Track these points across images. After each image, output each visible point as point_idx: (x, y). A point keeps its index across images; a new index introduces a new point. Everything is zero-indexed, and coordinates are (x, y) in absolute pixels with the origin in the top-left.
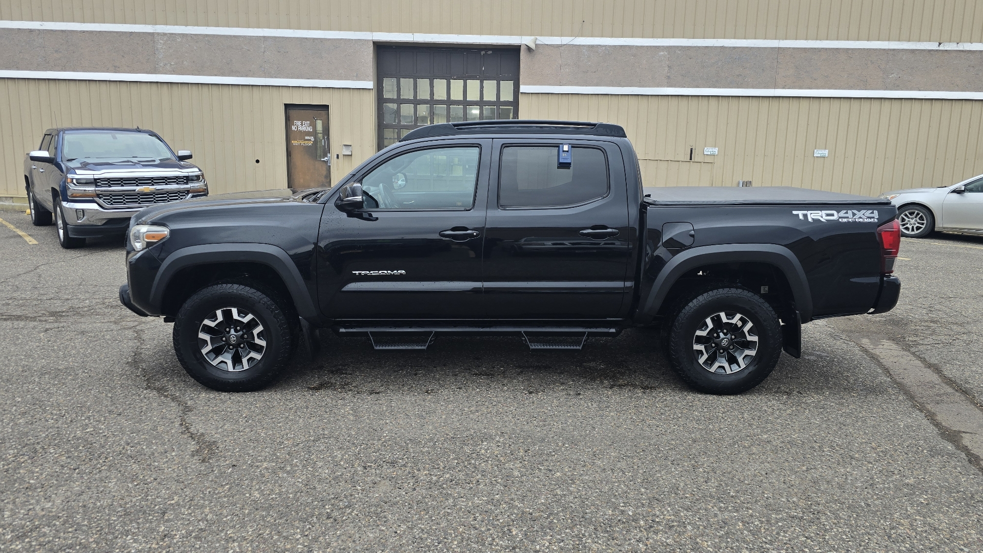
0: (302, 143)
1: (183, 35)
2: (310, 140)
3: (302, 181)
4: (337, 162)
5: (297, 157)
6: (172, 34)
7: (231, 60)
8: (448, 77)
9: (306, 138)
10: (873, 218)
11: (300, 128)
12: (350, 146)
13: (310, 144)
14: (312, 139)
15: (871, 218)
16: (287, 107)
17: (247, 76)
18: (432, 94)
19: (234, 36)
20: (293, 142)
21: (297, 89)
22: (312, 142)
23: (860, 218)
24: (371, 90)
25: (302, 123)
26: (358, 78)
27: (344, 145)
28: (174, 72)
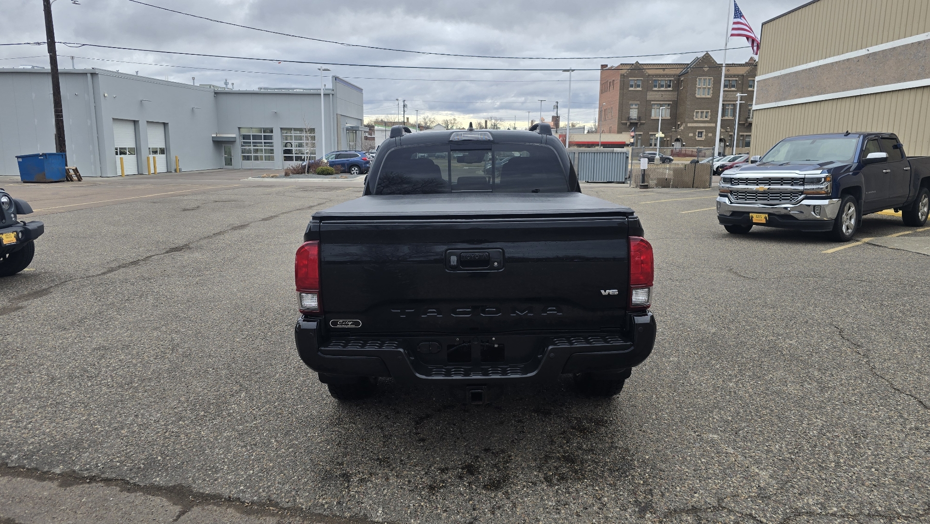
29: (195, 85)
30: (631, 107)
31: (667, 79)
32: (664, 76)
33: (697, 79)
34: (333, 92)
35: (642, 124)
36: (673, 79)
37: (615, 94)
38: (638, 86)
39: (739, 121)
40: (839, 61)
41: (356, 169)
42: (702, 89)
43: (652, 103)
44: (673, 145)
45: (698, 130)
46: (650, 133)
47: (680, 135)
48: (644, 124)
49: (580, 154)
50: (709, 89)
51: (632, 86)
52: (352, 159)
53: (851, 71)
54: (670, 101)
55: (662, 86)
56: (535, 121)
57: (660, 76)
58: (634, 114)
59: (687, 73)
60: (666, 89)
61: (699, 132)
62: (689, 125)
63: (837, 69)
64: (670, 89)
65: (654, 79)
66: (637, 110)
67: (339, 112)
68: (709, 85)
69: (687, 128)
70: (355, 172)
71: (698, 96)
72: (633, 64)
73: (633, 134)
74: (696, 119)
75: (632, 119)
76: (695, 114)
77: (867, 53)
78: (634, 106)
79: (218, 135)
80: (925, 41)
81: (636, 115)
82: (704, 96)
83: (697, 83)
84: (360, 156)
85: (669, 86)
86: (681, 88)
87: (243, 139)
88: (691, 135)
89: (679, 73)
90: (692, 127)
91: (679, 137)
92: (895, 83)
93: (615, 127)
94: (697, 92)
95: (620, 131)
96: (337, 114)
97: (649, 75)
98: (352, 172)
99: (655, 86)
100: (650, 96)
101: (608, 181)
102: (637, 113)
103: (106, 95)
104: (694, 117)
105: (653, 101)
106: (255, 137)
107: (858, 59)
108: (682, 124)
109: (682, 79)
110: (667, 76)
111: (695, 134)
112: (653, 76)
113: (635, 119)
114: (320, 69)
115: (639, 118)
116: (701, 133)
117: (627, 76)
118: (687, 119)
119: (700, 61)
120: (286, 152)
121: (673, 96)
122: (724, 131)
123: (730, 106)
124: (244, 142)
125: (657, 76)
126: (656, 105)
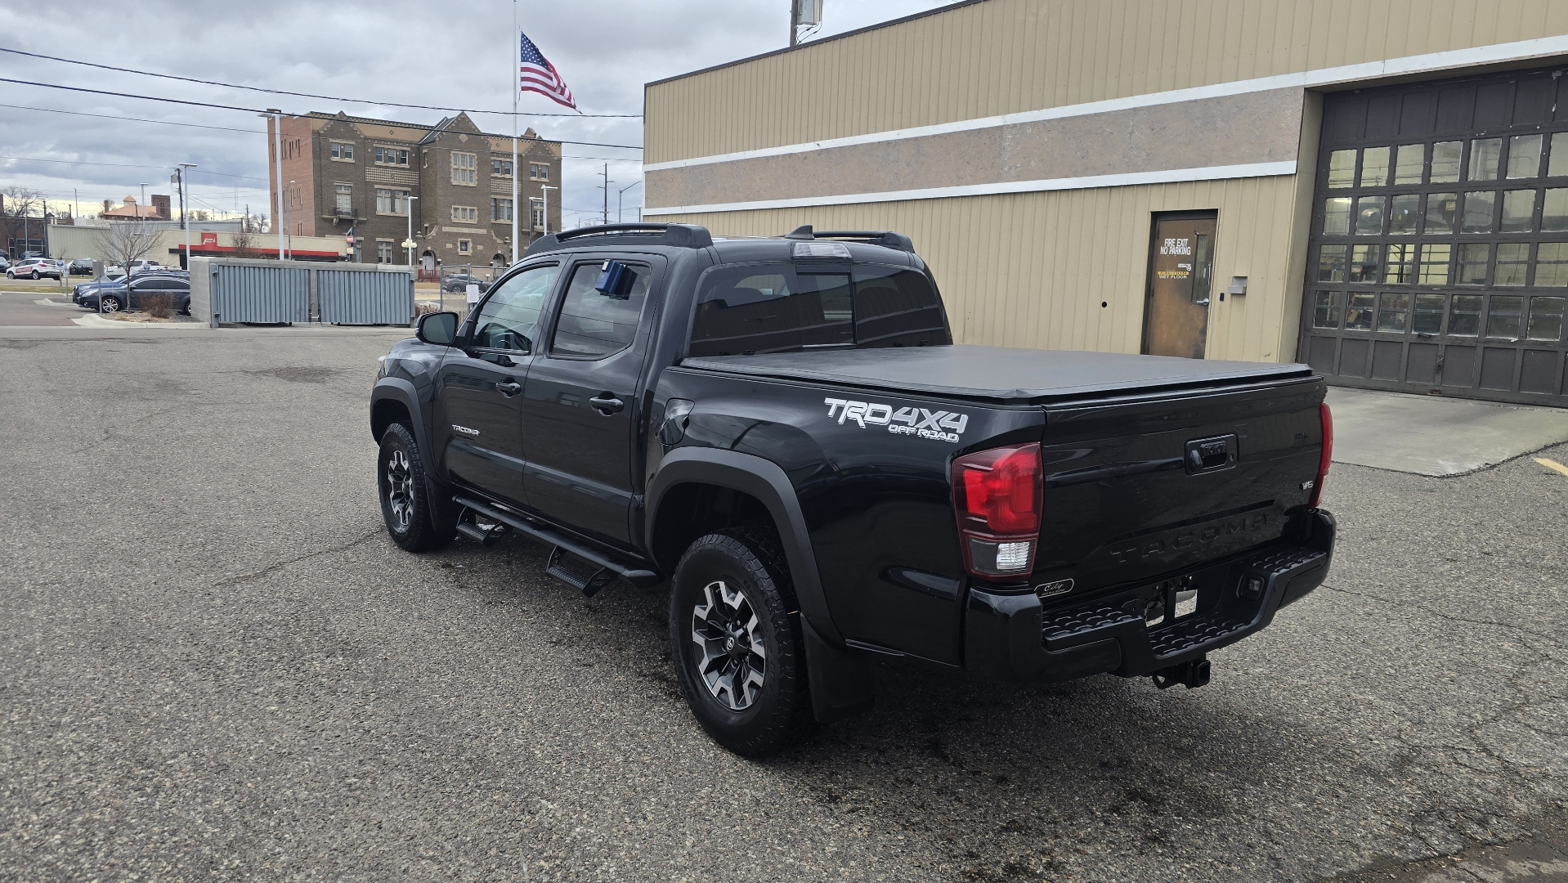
0: (1173, 274)
1: (1034, 124)
2: (1184, 270)
3: (1165, 336)
4: (1220, 307)
5: (1163, 299)
6: (1023, 124)
7: (1087, 152)
8: (1467, 135)
9: (1180, 265)
10: (954, 431)
11: (1173, 251)
12: (1246, 278)
13: (1184, 275)
14: (1189, 267)
15: (947, 430)
16: (1156, 216)
17: (1104, 173)
18: (1427, 172)
19: (1095, 114)
20: (1159, 273)
21: (1173, 187)
22: (1188, 273)
23: (929, 428)
24: (1293, 177)
25: (1176, 241)
26: (1272, 157)
27: (1236, 277)
28: (1019, 178)
30: (339, 191)
31: (398, 148)
32: (392, 142)
33: (451, 155)
35: (360, 222)
36: (409, 149)
37: (305, 164)
38: (348, 155)
39: (520, 227)
40: (778, 156)
42: (462, 171)
43: (376, 186)
44: (421, 262)
45: (459, 239)
46: (378, 239)
47: (432, 245)
48: (364, 222)
49: (321, 272)
50: (471, 171)
51: (335, 154)
53: (795, 171)
54: (408, 186)
55: (391, 159)
56: (112, 202)
57: (386, 141)
58: (344, 203)
59: (434, 141)
60: (398, 165)
61: (461, 243)
62: (445, 229)
63: (774, 166)
64: (406, 166)
65: (375, 145)
66: (348, 197)
68: (471, 166)
69: (440, 234)
71: (455, 183)
72: (334, 115)
73: (351, 239)
74: (455, 220)
75: (341, 213)
76: (452, 211)
77: (818, 148)
78: (343, 190)
80: (895, 141)
81: (349, 206)
82: (464, 184)
83: (452, 160)
85: (404, 161)
86: (425, 167)
88: (449, 246)
89: (418, 140)
90: (450, 234)
91: (429, 248)
92: (860, 193)
93: (311, 224)
94: (452, 175)
95: (320, 233)
97: (365, 138)
99: (379, 159)
100: (372, 174)
101: (374, 322)
102: (349, 202)
104: (452, 217)
105: (377, 183)
107: (805, 156)
108: (432, 227)
109: (424, 151)
110: (398, 142)
111: (455, 244)
112: (373, 140)
113: (348, 213)
115: (355, 212)
116: (466, 243)
117: (324, 135)
118: (440, 220)
119: (453, 125)
121: (413, 178)
122: (502, 242)
123: (506, 202)
125: (380, 140)
126: (383, 191)
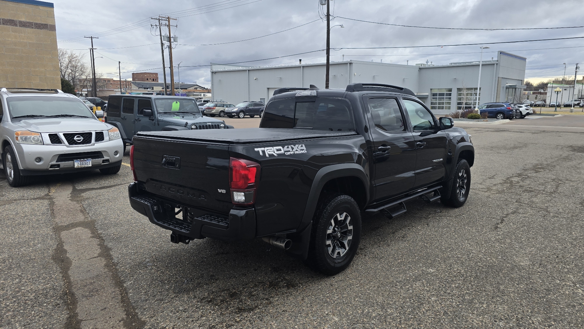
29: (408, 65)
34: (497, 62)
41: (501, 115)
52: (499, 108)
67: (501, 76)
70: (500, 117)
79: (418, 94)
84: (506, 106)
87: (433, 96)
96: (498, 77)
98: (498, 118)
103: (355, 74)
106: (440, 94)
114: (481, 48)
120: (459, 104)
124: (433, 98)
